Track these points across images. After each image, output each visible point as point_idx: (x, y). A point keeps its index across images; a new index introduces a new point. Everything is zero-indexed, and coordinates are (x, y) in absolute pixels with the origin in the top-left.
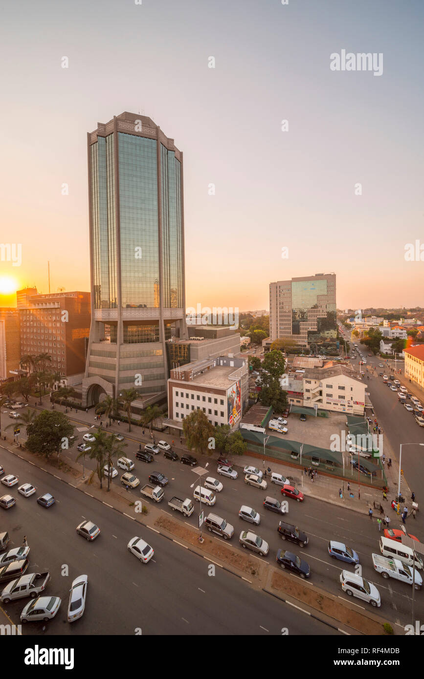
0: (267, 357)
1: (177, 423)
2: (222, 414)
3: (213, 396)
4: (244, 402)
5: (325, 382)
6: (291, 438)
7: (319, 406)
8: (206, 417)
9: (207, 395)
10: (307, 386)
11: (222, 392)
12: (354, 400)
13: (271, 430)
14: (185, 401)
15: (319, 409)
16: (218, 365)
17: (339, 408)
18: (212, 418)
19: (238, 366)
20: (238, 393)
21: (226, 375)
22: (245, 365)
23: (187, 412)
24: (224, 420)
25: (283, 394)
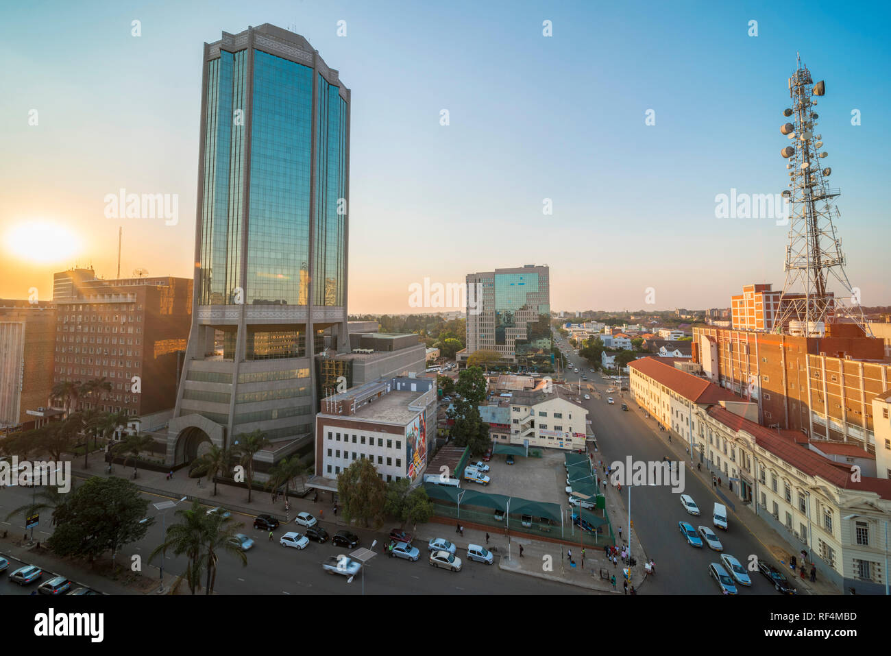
0: (463, 376)
1: (328, 482)
2: (398, 463)
3: (386, 437)
4: (430, 444)
5: (538, 408)
6: (494, 490)
7: (531, 441)
8: (374, 469)
9: (377, 435)
10: (515, 415)
11: (399, 430)
12: (574, 431)
13: (467, 480)
14: (342, 446)
15: (530, 447)
16: (394, 389)
17: (554, 444)
18: (383, 470)
19: (422, 390)
20: (422, 430)
21: (405, 404)
22: (432, 388)
23: (345, 464)
24: (401, 472)
25: (484, 428)
